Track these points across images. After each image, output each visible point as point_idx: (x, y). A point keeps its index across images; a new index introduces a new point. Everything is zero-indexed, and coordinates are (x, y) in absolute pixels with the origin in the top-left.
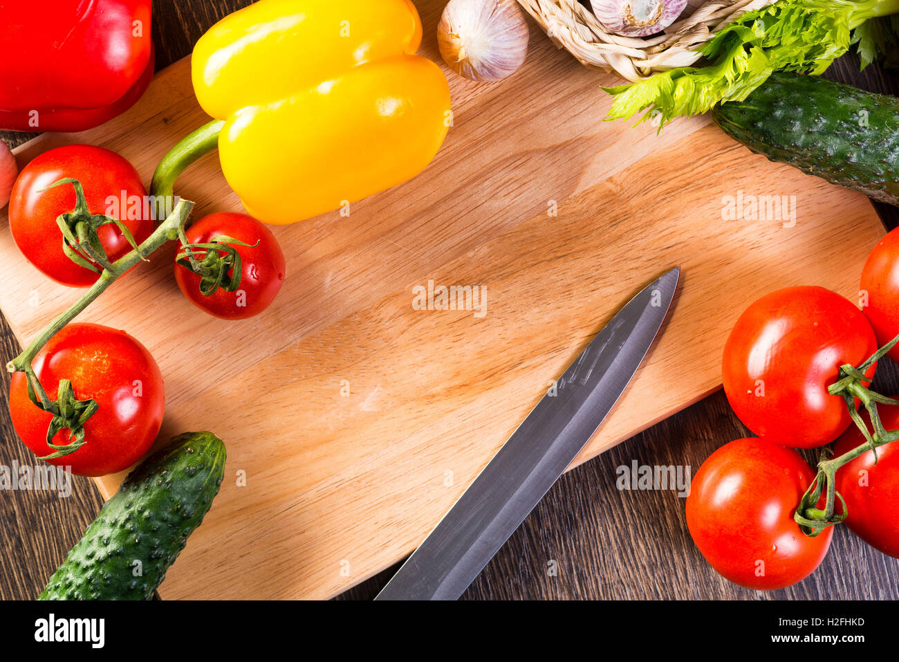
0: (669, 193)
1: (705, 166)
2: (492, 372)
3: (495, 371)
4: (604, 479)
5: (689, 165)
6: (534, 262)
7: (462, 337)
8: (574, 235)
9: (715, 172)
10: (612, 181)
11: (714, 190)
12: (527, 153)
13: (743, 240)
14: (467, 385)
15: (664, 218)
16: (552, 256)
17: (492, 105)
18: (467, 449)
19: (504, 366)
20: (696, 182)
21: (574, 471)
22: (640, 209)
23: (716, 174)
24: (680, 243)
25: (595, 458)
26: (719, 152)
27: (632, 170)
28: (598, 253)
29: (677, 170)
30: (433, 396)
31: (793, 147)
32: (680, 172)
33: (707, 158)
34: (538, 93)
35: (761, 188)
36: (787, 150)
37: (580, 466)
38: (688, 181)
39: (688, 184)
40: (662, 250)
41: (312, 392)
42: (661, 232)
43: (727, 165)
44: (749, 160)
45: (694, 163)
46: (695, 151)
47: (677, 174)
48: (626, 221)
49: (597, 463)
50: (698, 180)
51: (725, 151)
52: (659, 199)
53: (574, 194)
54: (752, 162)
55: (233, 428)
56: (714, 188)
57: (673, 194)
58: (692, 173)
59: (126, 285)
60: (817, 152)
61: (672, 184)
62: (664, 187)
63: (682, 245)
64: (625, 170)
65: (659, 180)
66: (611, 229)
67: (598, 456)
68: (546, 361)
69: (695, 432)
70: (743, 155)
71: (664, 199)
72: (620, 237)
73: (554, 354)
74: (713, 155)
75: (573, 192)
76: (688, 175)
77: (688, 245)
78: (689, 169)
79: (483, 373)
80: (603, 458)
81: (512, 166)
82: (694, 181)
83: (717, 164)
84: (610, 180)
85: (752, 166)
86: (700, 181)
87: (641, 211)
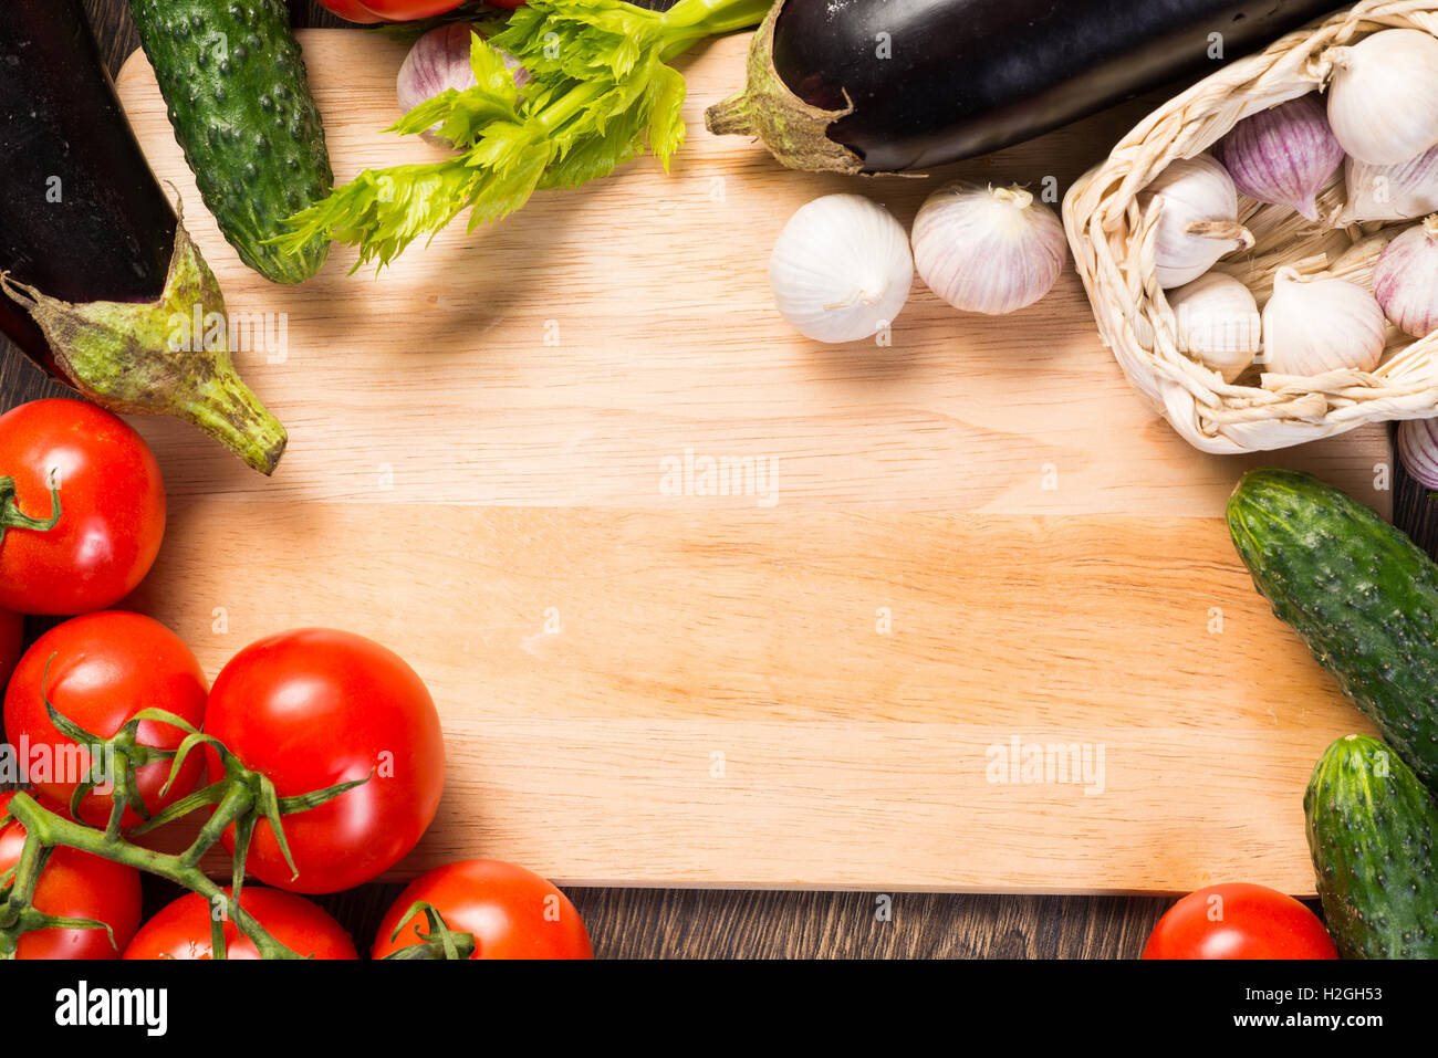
0: (1110, 582)
1: (1181, 573)
2: (728, 694)
3: (735, 694)
4: (803, 930)
5: (1160, 559)
6: (872, 575)
7: (714, 622)
8: (945, 568)
9: (1192, 588)
10: (1040, 522)
11: (1175, 612)
12: (946, 418)
13: (1178, 705)
14: (684, 693)
15: (1085, 613)
16: (900, 578)
17: (931, 326)
18: (636, 781)
19: (750, 695)
20: (1158, 589)
21: (769, 895)
22: (1059, 582)
23: (1191, 592)
24: (1089, 661)
25: (808, 892)
26: (1212, 565)
27: (1076, 523)
28: (966, 611)
29: (1140, 557)
30: (630, 682)
31: (1315, 612)
32: (1143, 563)
33: (1190, 563)
34: (1004, 344)
35: (1243, 646)
36: (1304, 613)
37: (781, 892)
38: (1147, 580)
39: (1145, 585)
40: (1056, 656)
41: (467, 583)
42: (1070, 630)
43: (1213, 587)
44: (1248, 599)
45: (1168, 559)
46: (1181, 544)
47: (1138, 562)
48: (1028, 588)
49: (807, 901)
50: (1162, 586)
51: (1223, 567)
52: (1092, 583)
53: (978, 511)
54: (1249, 604)
55: (330, 573)
56: (1176, 610)
57: (1116, 586)
58: (1157, 573)
59: (295, 297)
60: (1343, 638)
61: (1121, 572)
62: (1109, 571)
63: (1089, 665)
64: (1066, 517)
65: (1109, 557)
66: (1003, 588)
67: (813, 892)
68: (814, 720)
69: (967, 934)
70: (1242, 587)
71: (1099, 587)
72: (1009, 606)
73: (829, 717)
74: (1202, 564)
75: (978, 507)
76: (1152, 573)
77: (1096, 669)
78: (1158, 564)
79: (716, 688)
80: (818, 900)
81: (913, 426)
82: (1156, 584)
83: (1199, 579)
84: (1039, 519)
85: (1247, 608)
86: (1164, 591)
87: (1059, 586)
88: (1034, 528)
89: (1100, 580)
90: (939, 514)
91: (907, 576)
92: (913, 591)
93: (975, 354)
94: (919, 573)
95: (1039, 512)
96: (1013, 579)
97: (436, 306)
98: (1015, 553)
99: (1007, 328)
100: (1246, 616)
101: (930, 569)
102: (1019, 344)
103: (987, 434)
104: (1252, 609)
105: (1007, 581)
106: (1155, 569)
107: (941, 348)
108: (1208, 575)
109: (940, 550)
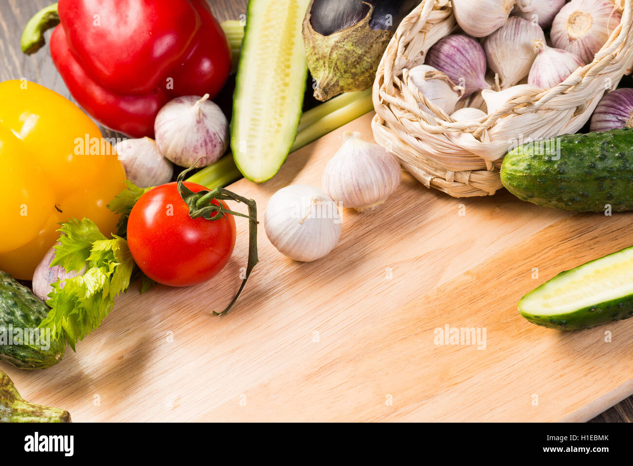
88: (468, 277)
89: (513, 277)
90: (419, 297)
91: (422, 327)
92: (429, 331)
93: (391, 236)
94: (427, 323)
95: (465, 271)
96: (472, 301)
97: (124, 359)
98: (466, 290)
99: (398, 220)
100: (592, 251)
101: (430, 319)
102: (409, 221)
103: (418, 259)
104: (593, 247)
105: (470, 303)
106: (536, 259)
107: (374, 242)
108: (560, 248)
109: (430, 309)
